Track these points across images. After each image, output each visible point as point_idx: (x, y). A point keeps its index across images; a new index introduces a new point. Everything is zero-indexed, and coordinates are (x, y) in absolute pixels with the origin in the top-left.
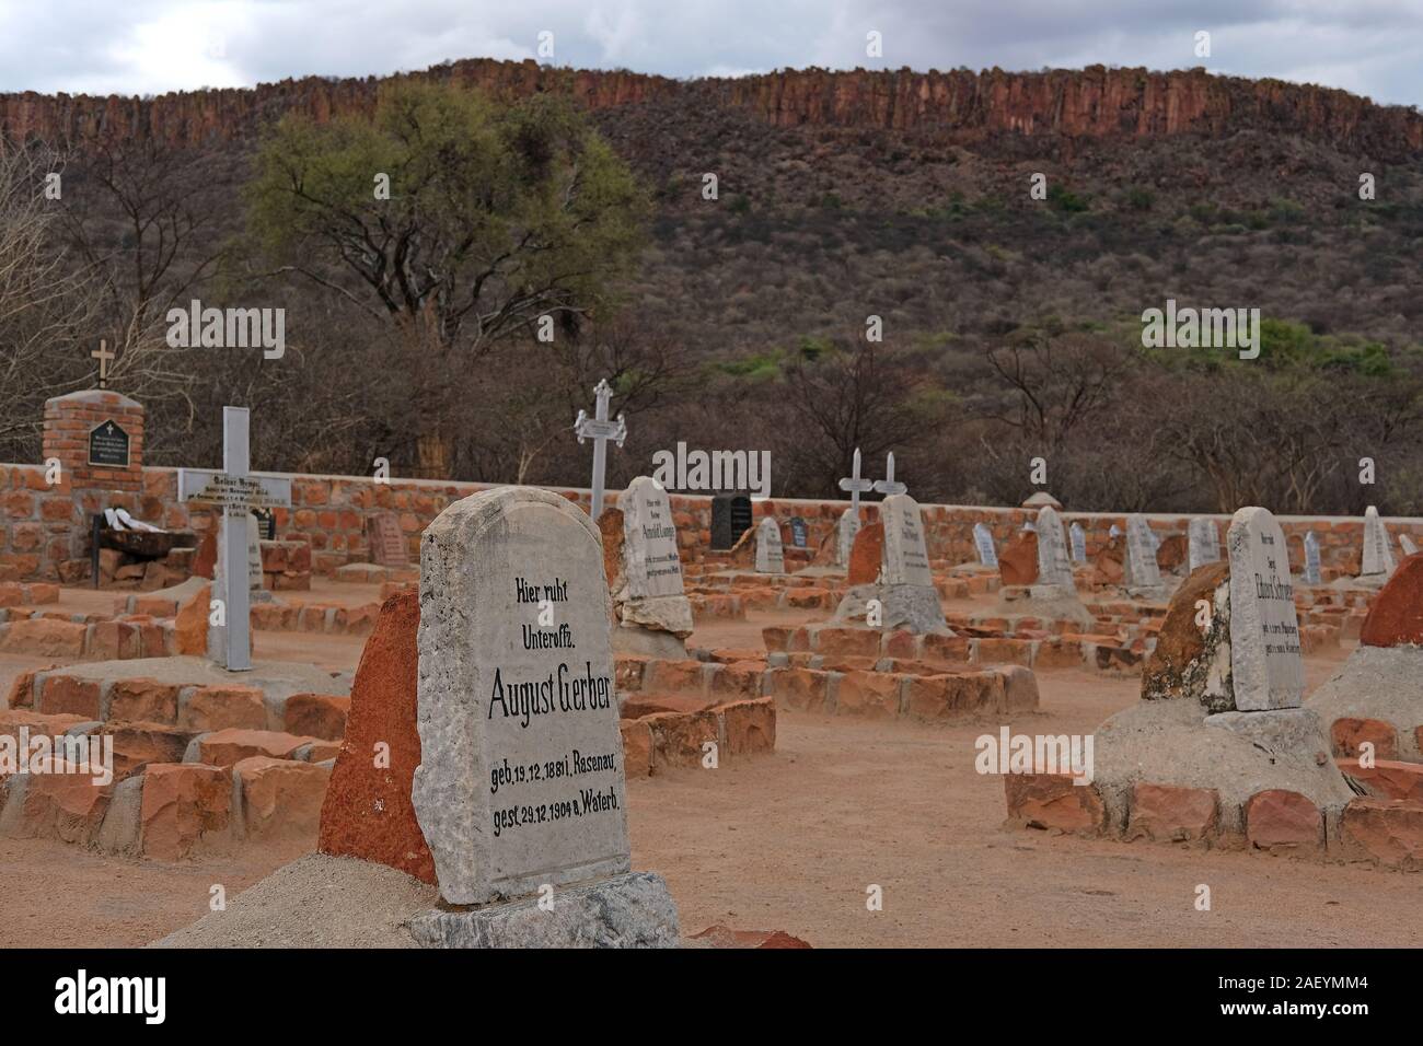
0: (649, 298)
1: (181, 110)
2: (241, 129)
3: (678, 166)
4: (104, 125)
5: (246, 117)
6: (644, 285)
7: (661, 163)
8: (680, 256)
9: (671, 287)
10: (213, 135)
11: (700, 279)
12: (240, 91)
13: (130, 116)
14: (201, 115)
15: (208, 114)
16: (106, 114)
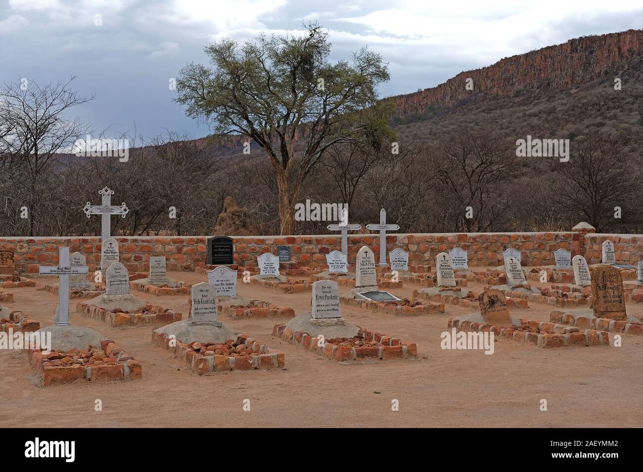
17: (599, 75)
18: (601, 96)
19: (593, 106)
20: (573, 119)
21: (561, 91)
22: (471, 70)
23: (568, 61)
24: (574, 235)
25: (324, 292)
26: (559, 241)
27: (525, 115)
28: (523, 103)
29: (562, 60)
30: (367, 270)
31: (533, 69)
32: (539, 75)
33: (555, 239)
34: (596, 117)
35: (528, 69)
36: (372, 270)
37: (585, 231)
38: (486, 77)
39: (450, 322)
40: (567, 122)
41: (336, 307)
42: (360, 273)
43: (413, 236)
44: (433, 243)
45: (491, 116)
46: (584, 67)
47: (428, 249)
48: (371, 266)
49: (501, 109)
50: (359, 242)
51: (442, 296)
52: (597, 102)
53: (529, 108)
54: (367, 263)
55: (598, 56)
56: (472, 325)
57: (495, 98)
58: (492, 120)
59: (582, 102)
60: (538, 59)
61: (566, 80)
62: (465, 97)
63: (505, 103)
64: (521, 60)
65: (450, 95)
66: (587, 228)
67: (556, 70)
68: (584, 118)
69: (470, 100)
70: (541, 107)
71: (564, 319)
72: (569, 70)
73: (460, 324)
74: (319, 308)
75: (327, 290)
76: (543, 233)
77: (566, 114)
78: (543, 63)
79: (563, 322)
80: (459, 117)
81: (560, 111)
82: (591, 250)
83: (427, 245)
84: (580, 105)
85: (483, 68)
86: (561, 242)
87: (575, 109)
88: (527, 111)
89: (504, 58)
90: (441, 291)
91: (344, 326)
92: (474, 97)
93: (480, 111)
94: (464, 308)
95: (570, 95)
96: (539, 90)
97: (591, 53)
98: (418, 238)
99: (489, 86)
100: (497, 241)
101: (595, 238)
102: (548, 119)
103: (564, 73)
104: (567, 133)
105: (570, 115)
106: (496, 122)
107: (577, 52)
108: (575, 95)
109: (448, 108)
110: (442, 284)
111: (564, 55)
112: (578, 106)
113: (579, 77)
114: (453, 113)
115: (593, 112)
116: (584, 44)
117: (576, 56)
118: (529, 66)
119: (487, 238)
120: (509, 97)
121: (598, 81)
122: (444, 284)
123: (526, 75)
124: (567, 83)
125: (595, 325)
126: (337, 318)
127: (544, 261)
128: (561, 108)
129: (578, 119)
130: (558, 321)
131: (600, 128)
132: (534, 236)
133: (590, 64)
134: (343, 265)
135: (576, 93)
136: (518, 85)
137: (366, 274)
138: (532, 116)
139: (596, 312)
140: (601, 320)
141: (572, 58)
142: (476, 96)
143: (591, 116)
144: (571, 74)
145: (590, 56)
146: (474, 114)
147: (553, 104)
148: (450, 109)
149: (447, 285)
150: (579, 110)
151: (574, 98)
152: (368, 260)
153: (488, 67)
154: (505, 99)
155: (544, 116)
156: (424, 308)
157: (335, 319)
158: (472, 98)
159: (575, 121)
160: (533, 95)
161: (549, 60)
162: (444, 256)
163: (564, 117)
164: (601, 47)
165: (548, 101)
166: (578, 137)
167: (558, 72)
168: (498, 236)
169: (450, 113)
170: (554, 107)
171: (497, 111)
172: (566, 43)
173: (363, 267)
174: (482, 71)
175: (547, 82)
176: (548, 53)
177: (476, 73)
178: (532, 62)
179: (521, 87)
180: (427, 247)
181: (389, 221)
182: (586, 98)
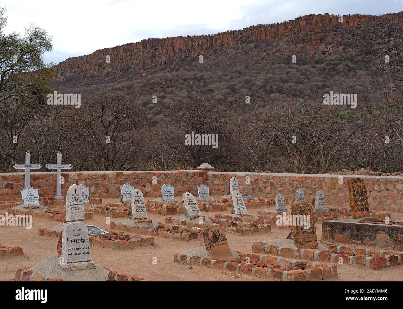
0: (357, 87)
1: (222, 38)
2: (239, 42)
3: (376, 44)
4: (200, 44)
5: (240, 38)
6: (356, 83)
7: (370, 43)
8: (370, 73)
9: (365, 83)
10: (231, 44)
11: (375, 80)
12: (239, 30)
13: (207, 41)
14: (227, 39)
15: (230, 38)
16: (200, 41)
17: (161, 65)
18: (163, 78)
19: (158, 84)
20: (145, 93)
21: (136, 74)
22: (76, 56)
23: (141, 54)
24: (200, 173)
25: (75, 235)
26: (189, 177)
27: (113, 89)
28: (111, 81)
29: (137, 53)
30: (77, 206)
31: (117, 58)
32: (122, 62)
33: (187, 176)
34: (160, 92)
35: (114, 58)
36: (81, 206)
37: (207, 170)
38: (86, 62)
39: (177, 257)
40: (141, 95)
41: (86, 251)
42: (70, 209)
43: (81, 174)
44: (97, 179)
45: (89, 89)
46: (151, 59)
47: (93, 184)
48: (80, 203)
49: (96, 84)
50: (39, 179)
51: (140, 228)
52: (161, 82)
53: (115, 84)
54: (77, 199)
55: (160, 52)
56: (203, 260)
57: (91, 77)
58: (90, 92)
59: (151, 81)
60: (121, 52)
61: (139, 67)
62: (71, 75)
63: (99, 81)
64: (110, 52)
65: (61, 73)
66: (208, 167)
67: (133, 60)
68: (152, 93)
69: (75, 77)
70: (123, 84)
71: (267, 248)
72: (142, 60)
73: (188, 259)
74: (70, 252)
75: (77, 233)
76: (178, 171)
77: (141, 89)
78: (124, 55)
79: (266, 252)
80: (67, 89)
81: (136, 87)
82: (212, 184)
83: (92, 181)
84: (150, 83)
85: (84, 56)
86: (191, 178)
87: (146, 86)
88: (115, 86)
89: (98, 50)
90: (136, 223)
91: (95, 269)
92: (77, 75)
93: (82, 85)
94: (165, 239)
95: (142, 77)
96: (121, 72)
97: (156, 49)
98: (85, 175)
99: (88, 68)
100: (145, 178)
101: (216, 175)
102: (129, 92)
103: (138, 62)
104: (142, 102)
105: (143, 90)
106: (93, 93)
107: (147, 48)
108: (146, 77)
109: (60, 82)
110: (137, 216)
111: (138, 50)
112: (148, 84)
113: (148, 65)
114: (63, 86)
115: (158, 89)
116: (151, 43)
117: (146, 51)
118: (115, 56)
119: (137, 175)
120: (101, 76)
121: (160, 68)
122: (138, 217)
123: (113, 62)
124: (140, 69)
125: (299, 255)
126: (88, 261)
127: (179, 193)
128: (137, 85)
129: (148, 93)
130: (261, 251)
131: (163, 99)
132: (171, 174)
133: (155, 56)
134: (36, 199)
135: (146, 76)
136: (108, 68)
137: (76, 209)
138: (117, 90)
139: (296, 243)
140: (305, 251)
141: (143, 52)
142: (79, 75)
143: (156, 91)
144: (143, 62)
145: (155, 51)
146: (78, 87)
147: (131, 83)
148: (61, 83)
149: (141, 218)
150: (149, 87)
151: (145, 79)
152: (77, 197)
153: (87, 55)
154: (99, 77)
155: (126, 90)
156: (137, 241)
157: (86, 263)
158: (76, 76)
159: (146, 94)
160: (117, 76)
161: (128, 53)
162: (137, 193)
163: (139, 91)
164: (162, 46)
165: (128, 80)
166: (149, 105)
167: (134, 61)
168: (146, 173)
169: (61, 86)
170: (132, 84)
171: (94, 86)
172: (140, 42)
173: (73, 203)
174: (83, 58)
175: (127, 67)
176: (127, 47)
177: (79, 59)
178: (117, 54)
179: (110, 70)
180: (92, 182)
181: (64, 161)
182: (153, 79)
